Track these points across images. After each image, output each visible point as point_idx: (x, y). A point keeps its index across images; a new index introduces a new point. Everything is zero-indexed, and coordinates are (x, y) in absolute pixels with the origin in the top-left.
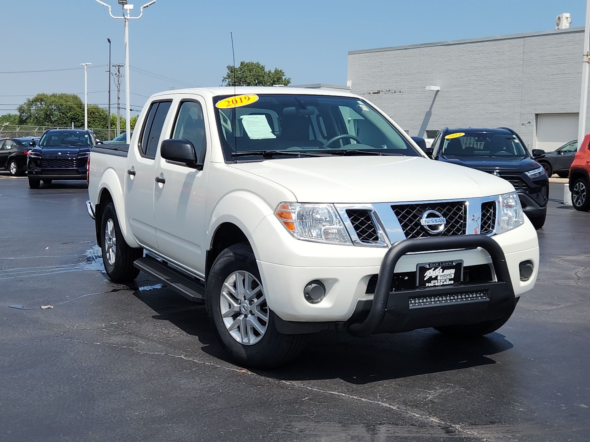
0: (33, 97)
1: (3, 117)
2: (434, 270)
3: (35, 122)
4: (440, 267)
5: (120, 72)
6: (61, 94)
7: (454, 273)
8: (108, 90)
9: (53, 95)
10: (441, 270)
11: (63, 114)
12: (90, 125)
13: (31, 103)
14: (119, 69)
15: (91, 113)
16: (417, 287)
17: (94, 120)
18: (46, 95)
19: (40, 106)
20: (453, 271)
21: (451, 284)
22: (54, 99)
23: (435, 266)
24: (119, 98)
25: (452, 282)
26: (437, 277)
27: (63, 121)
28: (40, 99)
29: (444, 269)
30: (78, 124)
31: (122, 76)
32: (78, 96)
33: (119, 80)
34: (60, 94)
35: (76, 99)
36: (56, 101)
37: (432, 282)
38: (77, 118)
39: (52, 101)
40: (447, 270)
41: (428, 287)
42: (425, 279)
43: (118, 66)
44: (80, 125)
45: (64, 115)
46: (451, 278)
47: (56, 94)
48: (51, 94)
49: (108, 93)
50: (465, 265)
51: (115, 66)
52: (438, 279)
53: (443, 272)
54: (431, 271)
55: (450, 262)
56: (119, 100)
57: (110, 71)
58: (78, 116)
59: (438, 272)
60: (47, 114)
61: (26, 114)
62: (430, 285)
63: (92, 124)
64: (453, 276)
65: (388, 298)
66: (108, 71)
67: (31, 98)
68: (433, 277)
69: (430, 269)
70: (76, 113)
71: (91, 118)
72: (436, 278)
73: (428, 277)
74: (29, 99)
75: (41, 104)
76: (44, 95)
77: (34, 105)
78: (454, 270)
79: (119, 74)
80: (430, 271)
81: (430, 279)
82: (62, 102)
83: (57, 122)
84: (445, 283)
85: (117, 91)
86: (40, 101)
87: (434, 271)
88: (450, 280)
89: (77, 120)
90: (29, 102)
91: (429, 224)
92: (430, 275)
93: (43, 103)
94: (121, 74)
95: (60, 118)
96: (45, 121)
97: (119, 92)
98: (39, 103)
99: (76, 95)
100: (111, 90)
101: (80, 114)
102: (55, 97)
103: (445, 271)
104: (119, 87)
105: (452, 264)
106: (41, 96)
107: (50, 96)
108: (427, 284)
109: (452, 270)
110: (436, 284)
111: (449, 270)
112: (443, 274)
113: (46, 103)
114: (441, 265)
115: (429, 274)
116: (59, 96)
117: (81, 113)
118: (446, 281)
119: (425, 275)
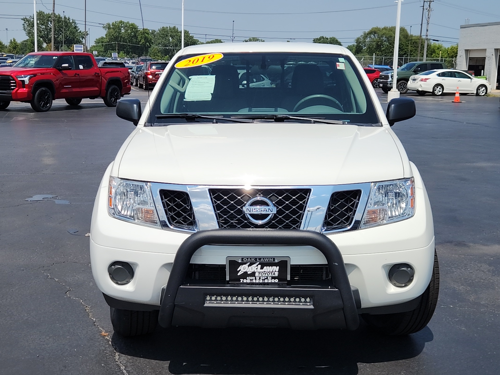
0: (368, 30)
1: (349, 47)
3: (368, 51)
5: (431, 7)
6: (392, 27)
8: (421, 23)
9: (384, 28)
10: (260, 266)
11: (390, 44)
12: (411, 53)
13: (366, 35)
14: (430, 4)
15: (414, 43)
16: (228, 282)
17: (415, 49)
18: (379, 28)
19: (373, 37)
20: (276, 269)
21: (274, 284)
22: (385, 31)
23: (252, 261)
24: (427, 30)
25: (277, 281)
27: (389, 50)
28: (373, 32)
29: (263, 265)
30: (402, 52)
31: (432, 10)
32: (405, 28)
33: (429, 14)
34: (390, 27)
35: (404, 31)
36: (387, 33)
37: (248, 278)
38: (401, 48)
39: (383, 33)
40: (268, 267)
41: (243, 283)
42: (239, 274)
43: (429, 1)
44: (403, 54)
45: (391, 46)
46: (274, 276)
47: (387, 27)
48: (383, 27)
49: (421, 26)
50: (292, 263)
51: (427, 2)
52: (256, 275)
54: (246, 266)
55: (271, 257)
56: (428, 32)
57: (423, 6)
58: (402, 46)
59: (255, 268)
60: (378, 45)
61: (362, 44)
62: (245, 281)
63: (414, 52)
64: (277, 274)
65: (177, 292)
66: (422, 6)
67: (367, 31)
68: (248, 273)
69: (245, 263)
70: (401, 43)
71: (413, 48)
72: (253, 274)
73: (243, 272)
74: (365, 32)
75: (374, 36)
76: (377, 28)
77: (369, 37)
78: (278, 267)
79: (430, 8)
80: (244, 266)
81: (245, 275)
82: (392, 34)
83: (384, 51)
84: (266, 281)
85: (426, 24)
86: (373, 33)
87: (250, 267)
88: (273, 278)
89: (401, 50)
90: (365, 34)
91: (252, 213)
92: (245, 271)
93: (376, 35)
94: (431, 9)
95: (387, 48)
96: (377, 51)
97: (428, 25)
98: (372, 35)
99: (403, 27)
100: (423, 23)
101: (404, 44)
102: (386, 30)
103: (265, 267)
104: (428, 21)
105: (274, 260)
106: (375, 30)
107: (382, 29)
108: (242, 280)
109: (275, 267)
110: (254, 281)
111: (271, 267)
112: (262, 270)
113: (378, 35)
114: (258, 260)
115: (243, 269)
116: (390, 29)
117: (406, 43)
118: (267, 278)
119: (238, 270)
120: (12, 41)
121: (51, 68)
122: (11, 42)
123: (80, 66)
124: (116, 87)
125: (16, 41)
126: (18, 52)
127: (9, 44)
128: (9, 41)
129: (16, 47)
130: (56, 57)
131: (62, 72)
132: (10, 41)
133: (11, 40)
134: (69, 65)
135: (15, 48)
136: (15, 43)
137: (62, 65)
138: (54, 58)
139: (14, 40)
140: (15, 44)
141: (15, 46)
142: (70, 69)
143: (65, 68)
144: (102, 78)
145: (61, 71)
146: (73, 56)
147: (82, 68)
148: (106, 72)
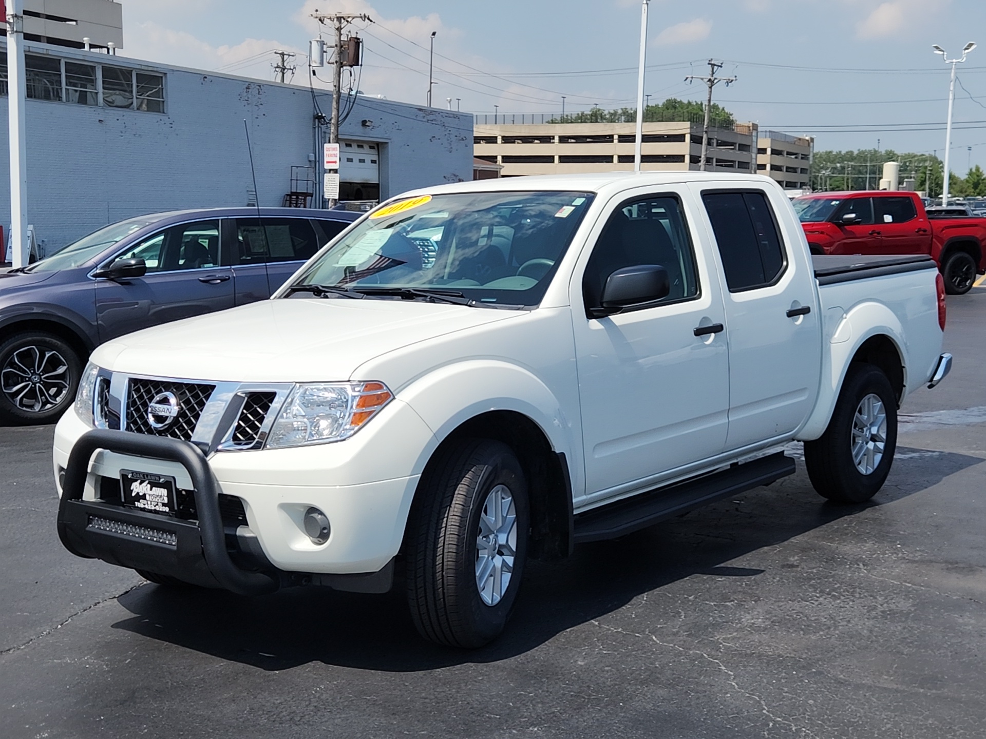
2: (141, 484)
4: (147, 482)
7: (166, 495)
10: (149, 486)
16: (124, 506)
20: (164, 492)
21: (166, 513)
23: (139, 477)
25: (167, 509)
26: (145, 495)
29: (152, 485)
37: (141, 501)
40: (157, 488)
41: (138, 508)
42: (133, 495)
46: (164, 502)
52: (147, 499)
53: (151, 489)
54: (138, 484)
55: (157, 475)
59: (146, 488)
62: (139, 505)
64: (166, 500)
68: (141, 494)
69: (136, 481)
72: (145, 497)
73: (136, 493)
78: (166, 490)
80: (136, 483)
81: (140, 497)
84: (157, 508)
87: (141, 486)
88: (164, 505)
92: (137, 491)
108: (136, 504)
109: (163, 489)
110: (146, 506)
111: (160, 489)
112: (152, 492)
114: (146, 478)
115: (136, 488)
118: (158, 505)
119: (132, 489)
120: (974, 170)
121: (823, 222)
122: (971, 174)
123: (885, 216)
124: (966, 255)
125: (981, 171)
126: (983, 192)
127: (967, 176)
128: (967, 171)
129: (980, 181)
130: (838, 202)
131: (845, 229)
132: (969, 171)
133: (971, 170)
134: (856, 215)
135: (976, 185)
136: (978, 174)
137: (844, 215)
138: (833, 203)
139: (978, 169)
140: (978, 176)
141: (978, 181)
142: (858, 223)
143: (850, 222)
144: (934, 240)
145: (842, 227)
146: (873, 198)
147: (891, 220)
148: (943, 226)
